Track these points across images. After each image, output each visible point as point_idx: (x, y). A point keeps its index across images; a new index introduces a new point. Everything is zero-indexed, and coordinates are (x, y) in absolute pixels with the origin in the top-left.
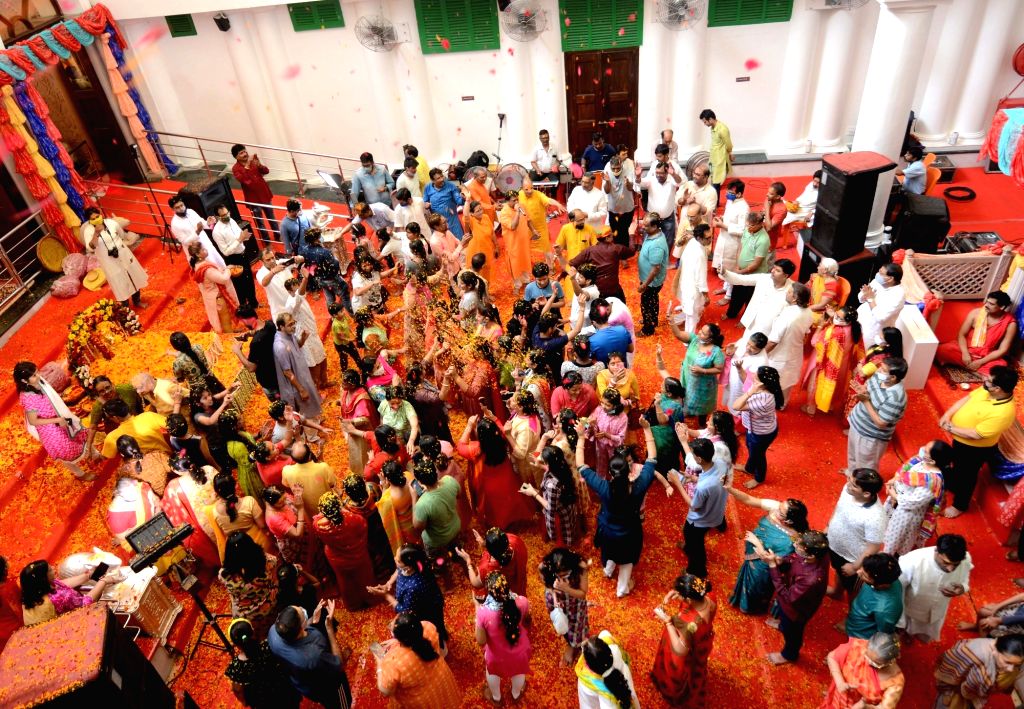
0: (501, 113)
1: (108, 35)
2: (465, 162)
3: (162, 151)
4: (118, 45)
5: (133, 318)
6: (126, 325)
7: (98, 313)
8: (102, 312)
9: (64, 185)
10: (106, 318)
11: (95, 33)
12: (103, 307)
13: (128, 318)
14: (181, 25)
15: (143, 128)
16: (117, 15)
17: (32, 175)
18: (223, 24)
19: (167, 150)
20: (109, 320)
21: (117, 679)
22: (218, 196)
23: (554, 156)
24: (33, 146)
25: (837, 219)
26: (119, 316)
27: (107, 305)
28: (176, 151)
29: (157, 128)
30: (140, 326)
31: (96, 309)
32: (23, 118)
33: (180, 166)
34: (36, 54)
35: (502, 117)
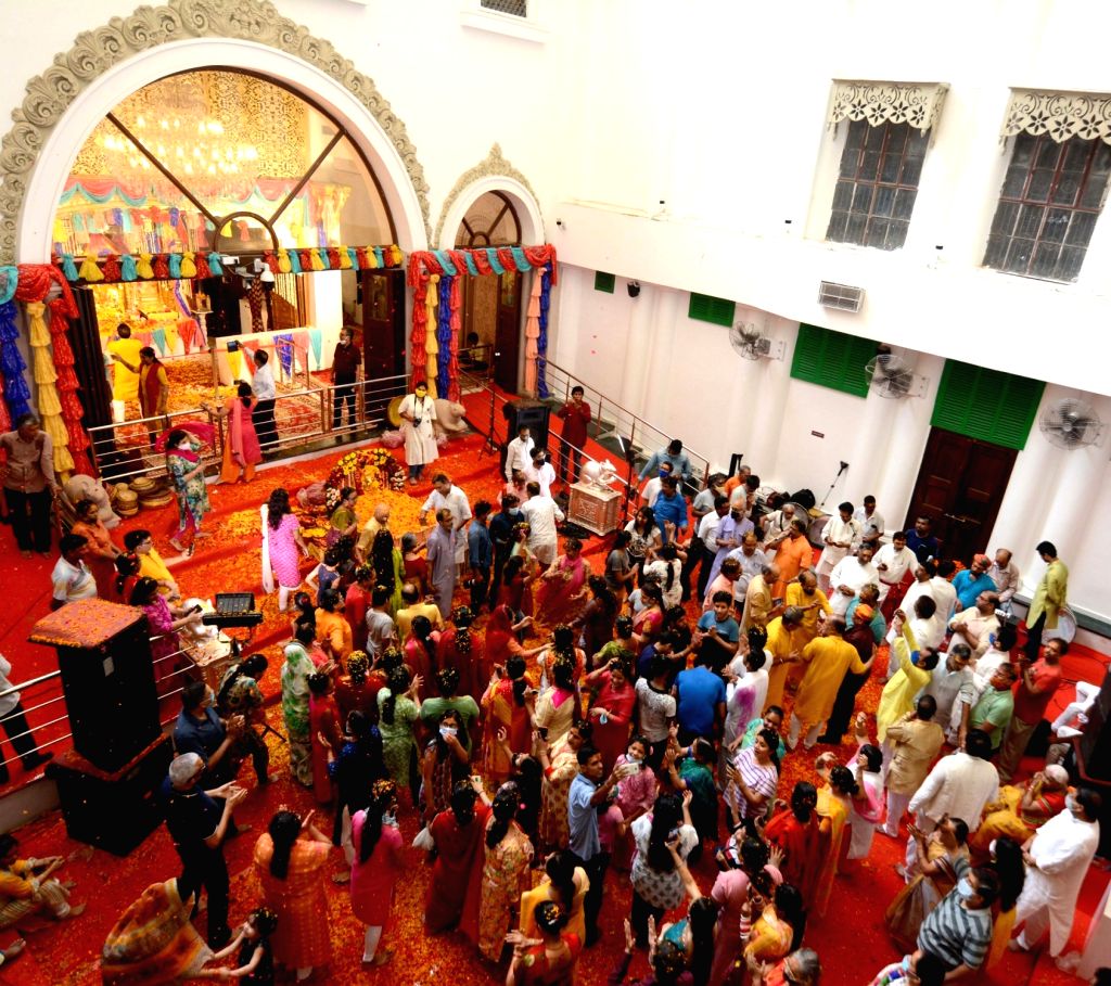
0: (845, 461)
1: (545, 269)
2: (791, 494)
3: (543, 377)
4: (550, 280)
5: (401, 477)
6: (392, 479)
7: (371, 456)
8: (376, 457)
9: (440, 366)
10: (376, 464)
11: (534, 265)
12: (379, 455)
13: (396, 474)
14: (605, 281)
15: (536, 351)
16: (561, 257)
17: (420, 347)
18: (634, 290)
19: (548, 378)
20: (379, 466)
21: (108, 666)
22: (536, 420)
23: (873, 526)
24: (432, 325)
25: (1105, 719)
26: (389, 468)
27: (384, 455)
28: (556, 383)
29: (549, 356)
30: (403, 486)
31: (372, 452)
32: (435, 302)
33: (553, 395)
34: (475, 262)
35: (844, 466)
